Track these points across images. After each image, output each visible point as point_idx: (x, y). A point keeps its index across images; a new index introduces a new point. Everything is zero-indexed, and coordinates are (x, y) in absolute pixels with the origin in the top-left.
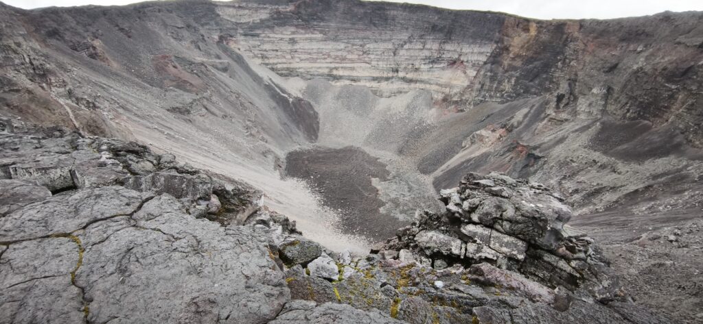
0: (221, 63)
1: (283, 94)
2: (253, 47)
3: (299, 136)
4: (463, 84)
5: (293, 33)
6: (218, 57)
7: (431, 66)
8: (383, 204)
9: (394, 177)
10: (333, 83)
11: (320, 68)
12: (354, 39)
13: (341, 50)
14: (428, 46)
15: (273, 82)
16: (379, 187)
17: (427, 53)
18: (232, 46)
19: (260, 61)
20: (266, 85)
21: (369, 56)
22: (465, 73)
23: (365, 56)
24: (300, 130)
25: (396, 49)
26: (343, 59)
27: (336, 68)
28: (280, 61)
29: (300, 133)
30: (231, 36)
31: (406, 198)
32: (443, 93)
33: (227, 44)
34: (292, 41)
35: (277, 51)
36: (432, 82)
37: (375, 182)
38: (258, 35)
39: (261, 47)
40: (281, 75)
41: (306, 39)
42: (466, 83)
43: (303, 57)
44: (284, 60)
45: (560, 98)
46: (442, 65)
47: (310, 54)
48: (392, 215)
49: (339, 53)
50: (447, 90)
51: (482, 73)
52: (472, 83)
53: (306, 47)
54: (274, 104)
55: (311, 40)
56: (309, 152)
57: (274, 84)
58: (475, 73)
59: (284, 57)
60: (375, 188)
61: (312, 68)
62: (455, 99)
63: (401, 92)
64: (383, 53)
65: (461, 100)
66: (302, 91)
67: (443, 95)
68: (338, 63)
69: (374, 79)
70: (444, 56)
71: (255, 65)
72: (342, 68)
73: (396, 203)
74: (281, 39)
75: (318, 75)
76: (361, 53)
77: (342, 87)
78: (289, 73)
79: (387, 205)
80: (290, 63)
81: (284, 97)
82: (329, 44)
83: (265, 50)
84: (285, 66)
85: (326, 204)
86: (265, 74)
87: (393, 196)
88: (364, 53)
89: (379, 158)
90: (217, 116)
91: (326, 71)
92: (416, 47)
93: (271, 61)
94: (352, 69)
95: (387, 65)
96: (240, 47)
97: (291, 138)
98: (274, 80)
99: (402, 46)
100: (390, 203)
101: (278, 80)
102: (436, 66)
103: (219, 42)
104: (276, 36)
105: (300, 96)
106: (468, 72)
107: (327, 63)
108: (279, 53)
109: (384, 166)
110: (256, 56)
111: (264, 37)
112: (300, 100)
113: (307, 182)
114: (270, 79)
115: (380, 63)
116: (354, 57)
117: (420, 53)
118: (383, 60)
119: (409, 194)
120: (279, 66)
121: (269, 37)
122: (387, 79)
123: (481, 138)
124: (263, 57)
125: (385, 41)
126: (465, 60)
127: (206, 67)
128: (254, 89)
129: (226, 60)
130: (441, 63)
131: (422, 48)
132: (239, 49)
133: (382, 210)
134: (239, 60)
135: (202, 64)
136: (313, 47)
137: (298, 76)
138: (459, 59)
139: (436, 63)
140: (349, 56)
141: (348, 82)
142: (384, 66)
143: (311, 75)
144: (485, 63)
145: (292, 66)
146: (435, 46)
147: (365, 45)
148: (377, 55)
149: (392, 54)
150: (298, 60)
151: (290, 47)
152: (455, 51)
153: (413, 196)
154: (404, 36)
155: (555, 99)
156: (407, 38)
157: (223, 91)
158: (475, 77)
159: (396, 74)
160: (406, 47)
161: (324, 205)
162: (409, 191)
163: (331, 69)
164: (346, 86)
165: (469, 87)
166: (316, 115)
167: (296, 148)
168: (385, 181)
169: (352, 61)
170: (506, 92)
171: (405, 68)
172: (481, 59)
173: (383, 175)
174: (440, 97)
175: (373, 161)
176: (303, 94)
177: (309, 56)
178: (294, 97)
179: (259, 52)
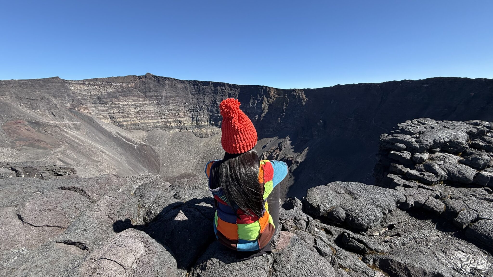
0: (74, 124)
5: (135, 101)
10: (167, 132)
11: (156, 122)
12: (180, 103)
13: (171, 110)
18: (84, 111)
19: (108, 121)
20: (114, 137)
21: (191, 113)
23: (188, 113)
25: (208, 108)
26: (173, 116)
27: (169, 122)
28: (125, 120)
30: (82, 104)
33: (79, 109)
34: (134, 106)
35: (122, 113)
39: (109, 111)
41: (145, 104)
43: (143, 116)
44: (128, 119)
53: (145, 110)
55: (149, 104)
57: (122, 136)
61: (151, 123)
64: (200, 110)
68: (169, 118)
69: (195, 127)
71: (104, 124)
72: (173, 121)
74: (126, 105)
75: (156, 127)
76: (185, 111)
78: (133, 128)
80: (133, 121)
81: (130, 144)
82: (162, 107)
83: (113, 113)
84: (129, 123)
86: (113, 129)
91: (162, 124)
94: (180, 122)
96: (90, 111)
98: (121, 133)
103: (71, 109)
104: (121, 103)
105: (143, 142)
107: (162, 119)
110: (105, 118)
111: (111, 104)
112: (143, 145)
116: (181, 114)
118: (201, 115)
120: (125, 123)
122: (205, 126)
124: (111, 118)
127: (60, 128)
129: (78, 122)
132: (90, 113)
134: (90, 121)
135: (56, 126)
136: (151, 109)
137: (140, 129)
140: (177, 114)
141: (178, 130)
142: (202, 118)
143: (150, 128)
147: (187, 106)
148: (196, 112)
149: (206, 111)
150: (139, 118)
151: (132, 110)
156: (213, 101)
159: (209, 123)
163: (166, 123)
164: (177, 133)
169: (180, 117)
171: (215, 119)
177: (148, 115)
178: (138, 144)
179: (107, 115)
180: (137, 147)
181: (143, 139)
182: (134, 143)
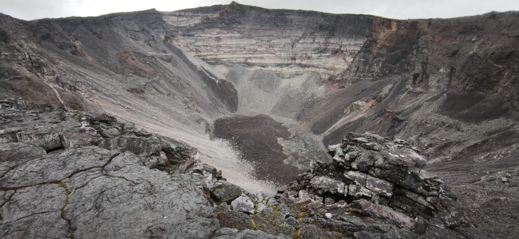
0: (166, 56)
1: (211, 78)
2: (190, 44)
3: (223, 107)
4: (343, 68)
5: (219, 33)
6: (164, 52)
7: (320, 55)
8: (286, 157)
9: (294, 137)
10: (248, 69)
11: (238, 58)
12: (263, 36)
13: (253, 44)
14: (317, 41)
15: (204, 69)
16: (283, 145)
17: (316, 46)
18: (175, 43)
19: (194, 54)
20: (199, 71)
21: (274, 49)
22: (345, 59)
23: (271, 48)
24: (224, 103)
25: (294, 43)
26: (255, 51)
27: (250, 58)
28: (209, 53)
29: (224, 106)
30: (174, 36)
31: (303, 153)
32: (329, 74)
33: (171, 42)
34: (218, 39)
35: (207, 46)
36: (320, 67)
37: (280, 140)
38: (193, 35)
39: (195, 44)
40: (210, 63)
41: (228, 37)
42: (346, 67)
43: (226, 50)
44: (212, 53)
45: (416, 76)
46: (327, 54)
47: (231, 48)
48: (293, 165)
49: (252, 47)
50: (332, 72)
51: (357, 59)
52: (350, 66)
53: (228, 43)
54: (205, 85)
55: (231, 37)
56: (231, 119)
57: (205, 70)
58: (352, 59)
59: (212, 51)
60: (280, 145)
61: (232, 58)
62: (338, 79)
63: (297, 75)
64: (284, 46)
65: (343, 79)
66: (226, 75)
67: (329, 76)
68: (251, 54)
69: (278, 65)
70: (329, 47)
71: (191, 57)
72: (254, 57)
73: (296, 156)
74: (210, 38)
75: (237, 63)
76: (268, 47)
77: (254, 71)
78: (216, 62)
79: (289, 158)
80: (216, 55)
81: (212, 79)
82: (244, 41)
83: (199, 46)
84: (213, 57)
85: (243, 157)
86: (198, 63)
87: (293, 151)
88: (270, 46)
89: (282, 123)
90: (164, 94)
91: (243, 60)
92: (308, 42)
93: (203, 54)
94: (262, 58)
95: (287, 55)
96: (180, 44)
97: (217, 109)
98: (205, 67)
99: (298, 41)
100: (291, 156)
101: (207, 67)
102: (323, 55)
103: (164, 41)
104: (206, 35)
105: (224, 78)
106: (347, 58)
107: (243, 54)
108: (208, 48)
109: (286, 128)
110: (191, 50)
111: (197, 37)
112: (224, 81)
113: (230, 142)
114: (202, 67)
115: (282, 53)
116: (263, 49)
117: (311, 46)
118: (284, 51)
119: (305, 149)
120: (208, 57)
121: (201, 36)
122: (288, 65)
123: (358, 107)
124: (197, 51)
125: (285, 37)
126: (345, 50)
127: (156, 59)
128: (190, 74)
129: (170, 54)
130: (327, 53)
131: (312, 41)
132: (179, 46)
133: (285, 162)
134: (179, 53)
135: (153, 57)
136: (233, 43)
137: (222, 64)
138: (340, 49)
139: (323, 53)
140: (259, 49)
141: (258, 68)
142: (285, 55)
143: (232, 63)
144: (359, 52)
145: (218, 57)
146: (322, 40)
147: (271, 40)
148: (280, 48)
149: (291, 47)
150: (222, 53)
151: (216, 43)
152: (337, 43)
153: (308, 151)
154: (300, 34)
155: (412, 77)
156: (301, 35)
157: (168, 76)
158: (352, 62)
159: (293, 62)
160: (301, 41)
161: (242, 158)
162: (305, 147)
163: (247, 59)
164: (257, 70)
165: (348, 69)
166: (235, 93)
167: (222, 116)
168: (287, 140)
169: (262, 52)
170: (376, 73)
171: (301, 57)
172: (356, 49)
173: (286, 135)
174: (327, 77)
175: (278, 125)
176: (226, 77)
177: (230, 50)
178: (220, 79)
179: (194, 47)
180: (218, 83)
181: (224, 75)
182: (216, 78)
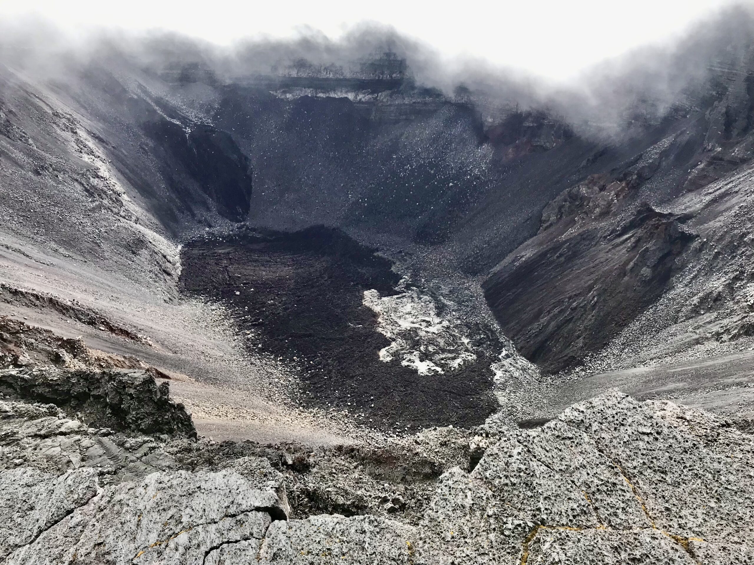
1: (169, 119)
3: (207, 207)
8: (386, 342)
9: (408, 287)
15: (148, 94)
16: (377, 309)
29: (211, 203)
37: (370, 298)
48: (404, 363)
57: (152, 98)
60: (371, 310)
63: (419, 112)
66: (212, 113)
67: (504, 117)
69: (365, 85)
73: (412, 339)
78: (182, 74)
79: (394, 344)
81: (173, 125)
89: (377, 250)
97: (191, 211)
100: (399, 340)
105: (209, 122)
112: (208, 131)
119: (438, 320)
123: (580, 202)
153: (446, 323)
162: (438, 315)
166: (243, 163)
167: (203, 233)
168: (389, 295)
173: (386, 282)
174: (499, 120)
175: (366, 255)
176: (215, 119)
178: (195, 124)
180: (191, 135)
181: (208, 112)
182: (185, 120)
